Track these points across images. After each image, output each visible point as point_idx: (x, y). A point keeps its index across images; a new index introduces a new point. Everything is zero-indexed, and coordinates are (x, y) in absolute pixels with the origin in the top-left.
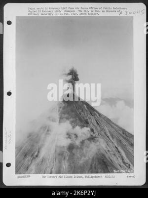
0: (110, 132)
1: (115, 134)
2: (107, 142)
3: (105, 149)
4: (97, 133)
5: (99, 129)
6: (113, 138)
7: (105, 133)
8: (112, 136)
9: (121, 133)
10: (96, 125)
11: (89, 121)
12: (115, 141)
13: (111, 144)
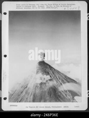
0: (58, 77)
1: (61, 78)
2: (57, 81)
3: (56, 84)
4: (52, 78)
5: (54, 76)
6: (60, 80)
7: (56, 77)
8: (59, 78)
9: (64, 77)
10: (53, 74)
11: (49, 72)
12: (60, 81)
13: (58, 82)
